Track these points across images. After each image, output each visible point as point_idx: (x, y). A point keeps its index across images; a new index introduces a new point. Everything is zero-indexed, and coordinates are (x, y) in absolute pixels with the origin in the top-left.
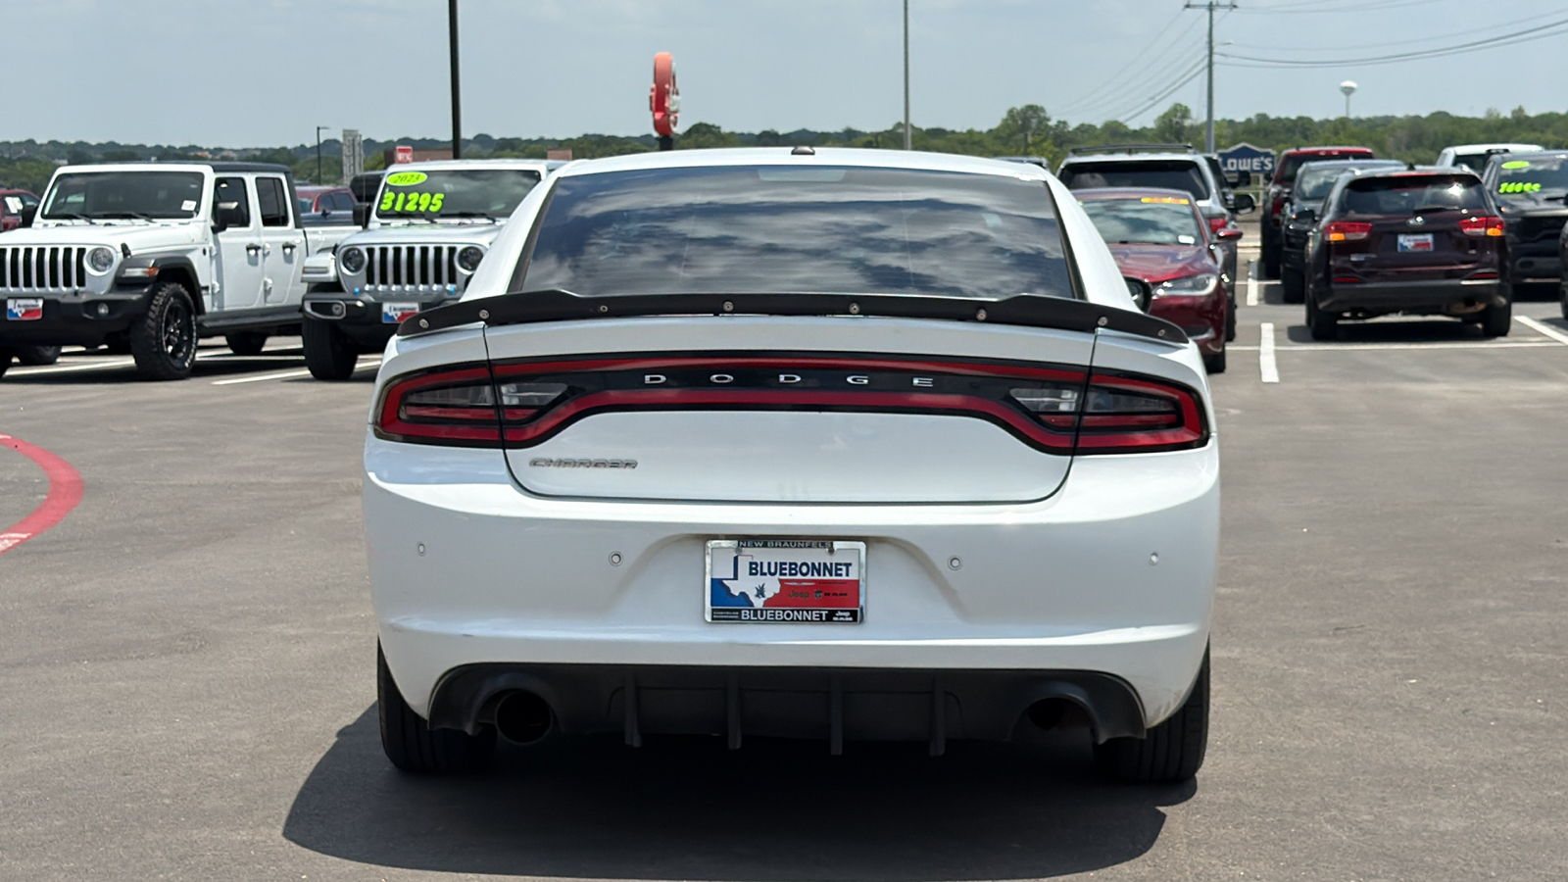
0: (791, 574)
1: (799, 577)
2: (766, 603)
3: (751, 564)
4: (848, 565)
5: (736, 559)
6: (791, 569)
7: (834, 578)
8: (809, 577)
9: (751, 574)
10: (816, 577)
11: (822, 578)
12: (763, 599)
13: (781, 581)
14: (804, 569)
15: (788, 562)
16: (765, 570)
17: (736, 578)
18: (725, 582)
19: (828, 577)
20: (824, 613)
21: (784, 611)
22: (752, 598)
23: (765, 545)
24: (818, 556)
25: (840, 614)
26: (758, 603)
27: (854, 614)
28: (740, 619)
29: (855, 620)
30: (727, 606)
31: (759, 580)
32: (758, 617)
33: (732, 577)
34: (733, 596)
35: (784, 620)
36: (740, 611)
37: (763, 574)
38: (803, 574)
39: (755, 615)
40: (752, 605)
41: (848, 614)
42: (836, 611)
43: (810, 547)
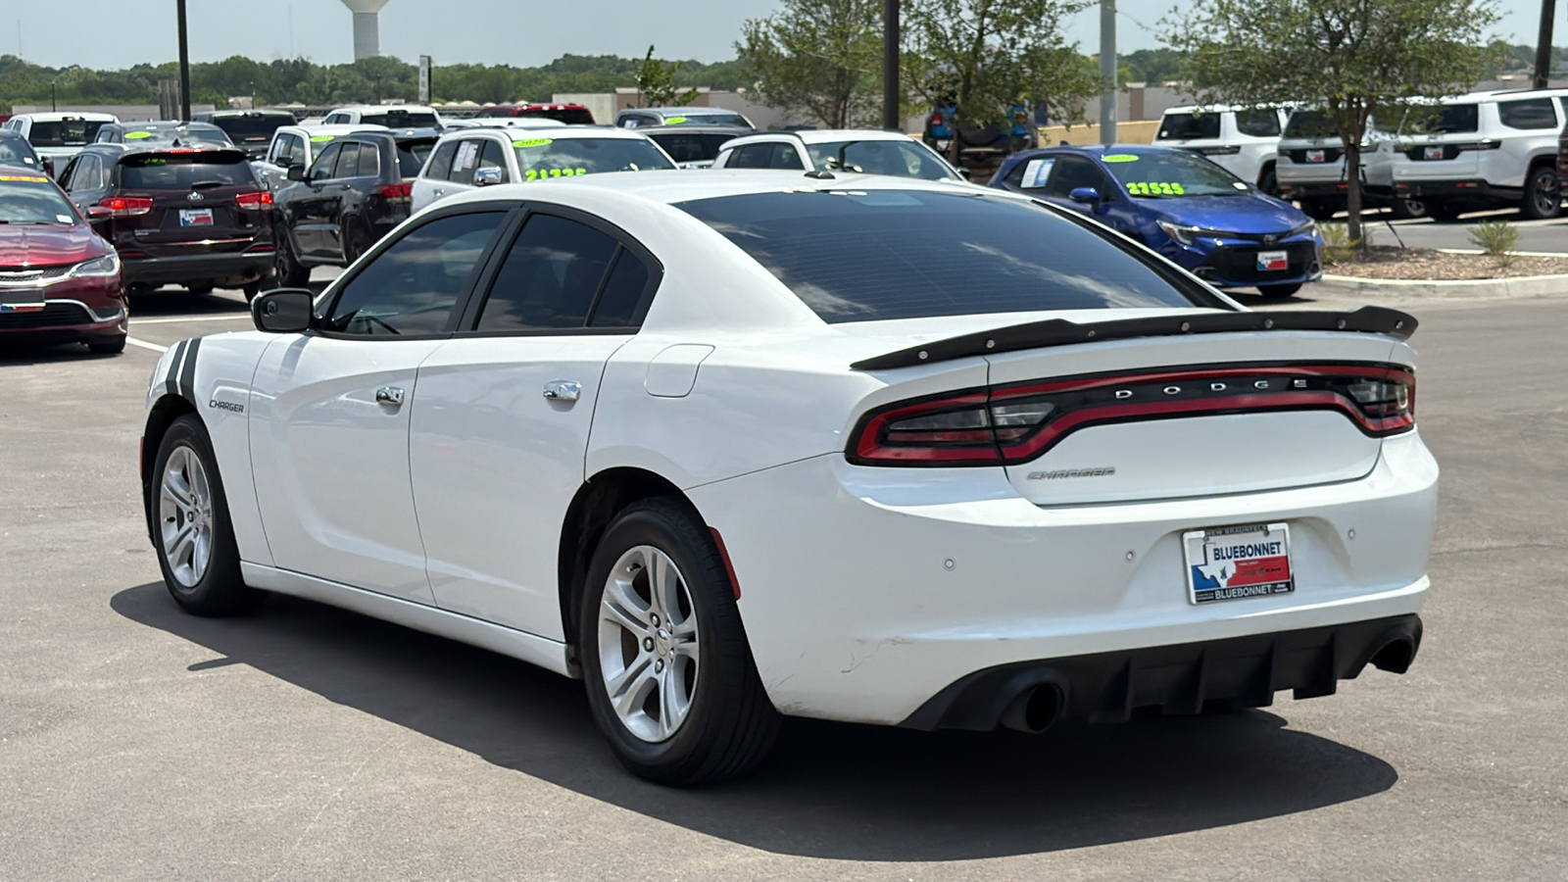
0: (1242, 556)
1: (1247, 558)
2: (1230, 582)
3: (1215, 550)
4: (1278, 544)
5: (1204, 547)
6: (1241, 552)
7: (1271, 556)
8: (1254, 557)
9: (1217, 559)
10: (1259, 557)
11: (1262, 557)
12: (1226, 580)
13: (1236, 563)
14: (1250, 551)
15: (1238, 545)
16: (1225, 555)
17: (1206, 564)
18: (1200, 568)
19: (1266, 556)
20: (1269, 586)
21: (1243, 588)
22: (1220, 580)
23: (1224, 533)
24: (1257, 538)
25: (1279, 586)
26: (1223, 583)
27: (1288, 585)
28: (1215, 599)
29: (1289, 590)
30: (1206, 590)
31: (1222, 563)
32: (1227, 596)
33: (1203, 563)
34: (1206, 579)
35: (1244, 596)
36: (1214, 592)
37: (1224, 558)
38: (1251, 555)
39: (1225, 594)
40: (1219, 585)
41: (1283, 586)
42: (1276, 584)
43: (1253, 531)
